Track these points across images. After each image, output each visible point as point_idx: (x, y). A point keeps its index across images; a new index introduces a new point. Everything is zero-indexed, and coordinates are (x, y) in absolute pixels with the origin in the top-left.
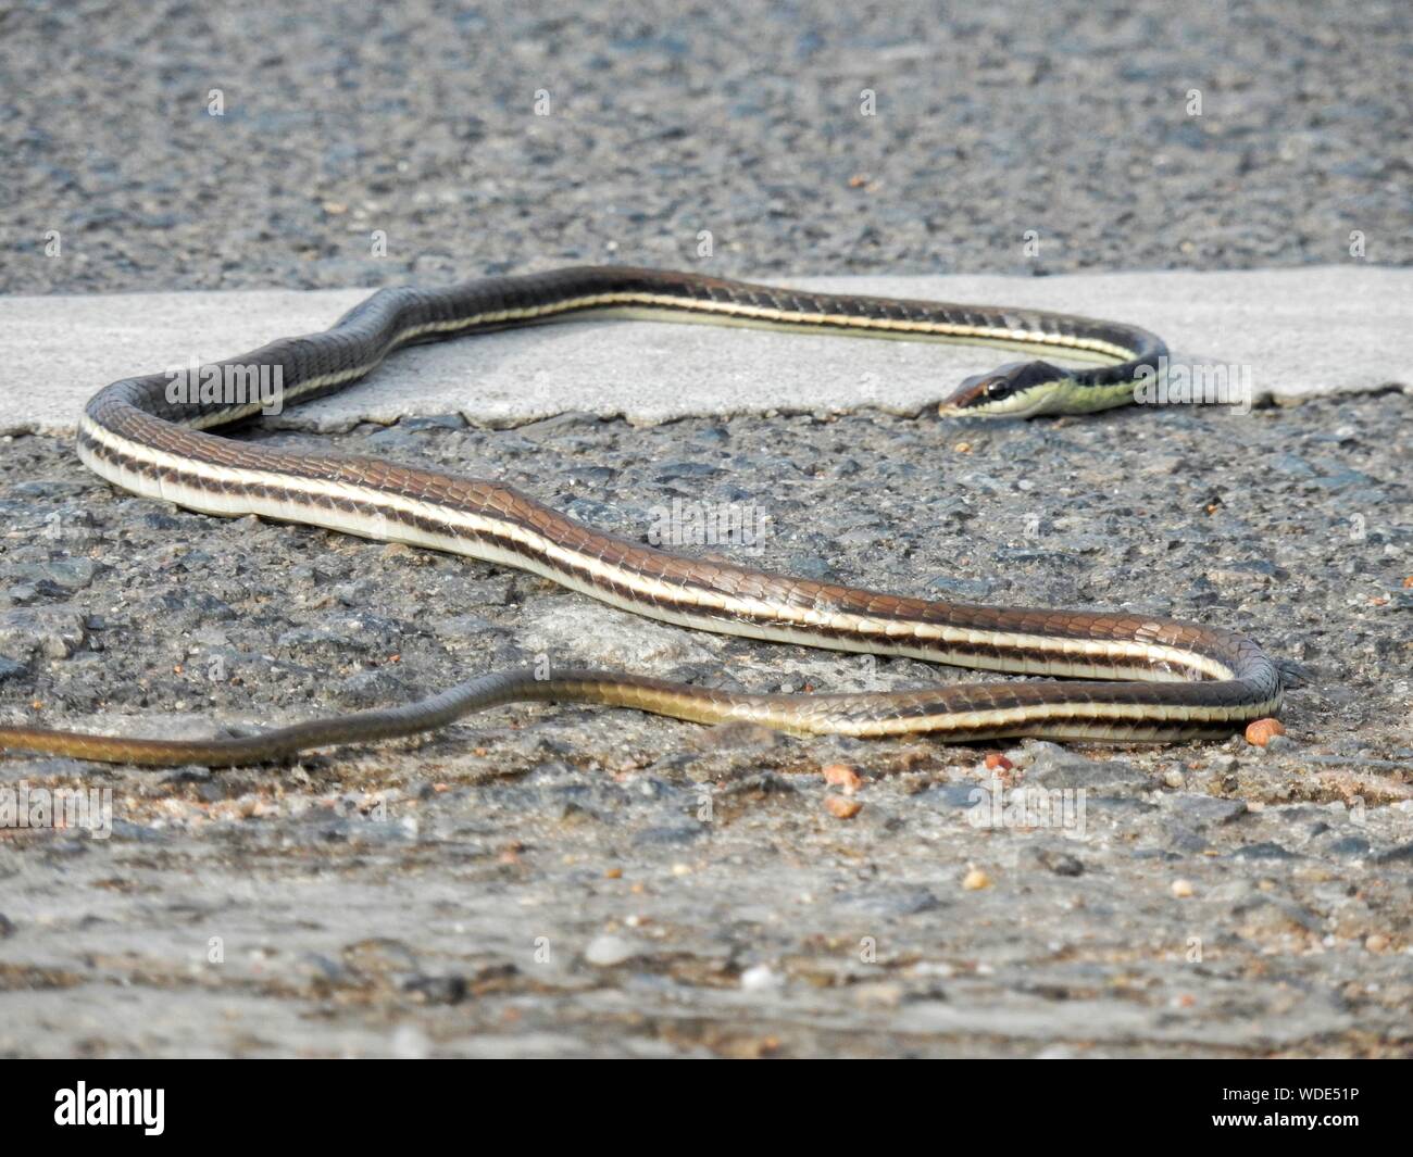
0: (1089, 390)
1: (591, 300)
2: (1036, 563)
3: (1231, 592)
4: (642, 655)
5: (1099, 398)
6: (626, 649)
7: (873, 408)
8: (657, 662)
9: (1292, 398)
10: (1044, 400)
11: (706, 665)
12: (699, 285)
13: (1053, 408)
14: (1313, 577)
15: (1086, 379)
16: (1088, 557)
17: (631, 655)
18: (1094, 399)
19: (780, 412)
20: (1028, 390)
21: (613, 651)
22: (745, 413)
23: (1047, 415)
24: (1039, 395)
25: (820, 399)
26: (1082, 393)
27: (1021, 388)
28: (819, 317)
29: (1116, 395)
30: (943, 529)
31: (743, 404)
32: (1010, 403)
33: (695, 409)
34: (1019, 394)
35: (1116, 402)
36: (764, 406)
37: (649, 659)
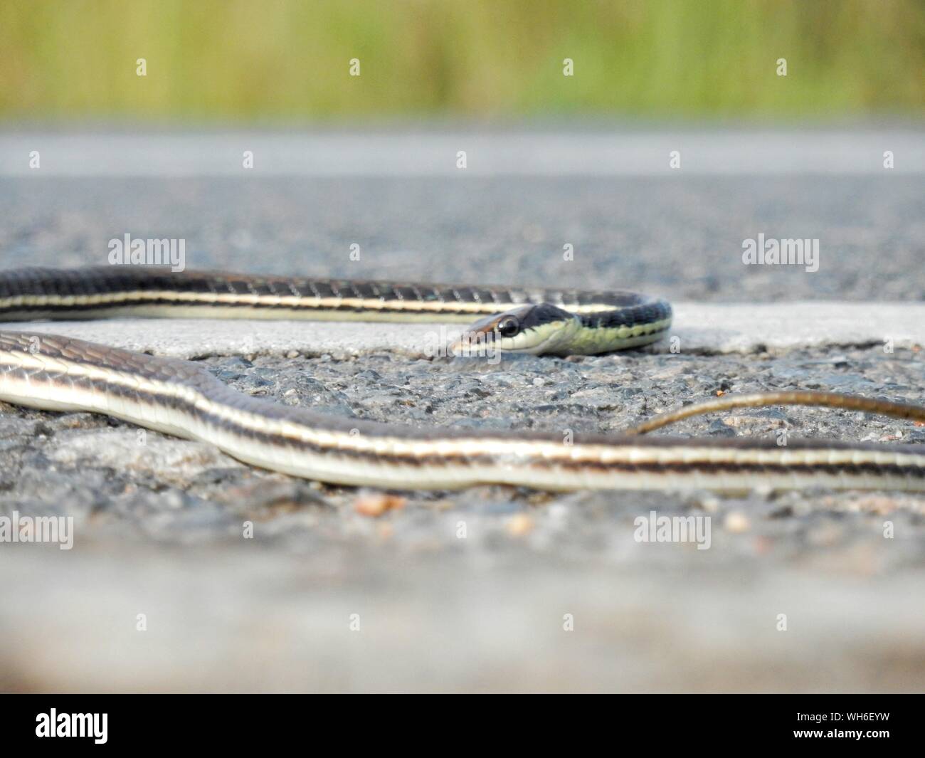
0: (593, 331)
1: (120, 296)
2: (556, 412)
3: (748, 431)
4: (170, 460)
5: (601, 339)
6: (154, 455)
7: (390, 351)
8: (185, 468)
9: (783, 349)
10: (551, 338)
11: (235, 470)
12: (219, 280)
13: (560, 347)
14: (826, 424)
15: (589, 321)
16: (605, 412)
17: (159, 461)
18: (597, 341)
19: (300, 353)
20: (536, 328)
21: (141, 458)
22: (267, 353)
23: (556, 353)
24: (547, 333)
25: (338, 344)
26: (586, 334)
27: (530, 326)
28: (336, 302)
29: (618, 337)
30: (462, 399)
31: (265, 346)
32: (520, 339)
33: (220, 349)
34: (527, 331)
35: (616, 344)
36: (285, 347)
37: (178, 464)
